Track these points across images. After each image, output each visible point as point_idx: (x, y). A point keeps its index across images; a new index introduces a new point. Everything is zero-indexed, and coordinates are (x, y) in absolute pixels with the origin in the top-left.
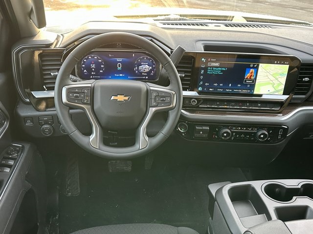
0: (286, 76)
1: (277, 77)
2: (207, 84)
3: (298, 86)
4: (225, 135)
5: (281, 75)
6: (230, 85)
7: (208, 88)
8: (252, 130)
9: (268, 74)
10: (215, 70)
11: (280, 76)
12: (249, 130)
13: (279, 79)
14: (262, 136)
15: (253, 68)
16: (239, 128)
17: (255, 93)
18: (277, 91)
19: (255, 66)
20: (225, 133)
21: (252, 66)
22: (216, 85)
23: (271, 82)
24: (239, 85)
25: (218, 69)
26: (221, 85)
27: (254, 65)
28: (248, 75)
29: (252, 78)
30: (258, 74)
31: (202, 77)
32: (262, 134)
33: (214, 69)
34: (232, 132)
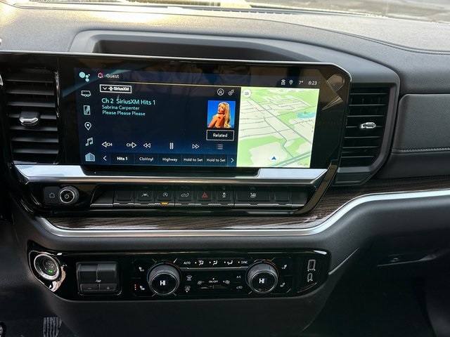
0: (314, 118)
1: (291, 122)
2: (106, 144)
3: (347, 143)
4: (163, 283)
5: (300, 116)
6: (172, 146)
7: (112, 154)
8: (235, 264)
9: (267, 114)
10: (124, 105)
11: (298, 120)
12: (227, 265)
13: (296, 127)
14: (262, 281)
15: (225, 98)
16: (201, 263)
17: (239, 164)
18: (295, 159)
19: (231, 93)
20: (162, 277)
21: (221, 93)
22: (132, 145)
23: (277, 135)
24: (196, 146)
25: (129, 102)
26: (147, 145)
27: (227, 90)
28: (214, 119)
29: (228, 125)
30: (241, 116)
31: (88, 125)
32: (261, 276)
33: (119, 101)
34: (183, 275)
